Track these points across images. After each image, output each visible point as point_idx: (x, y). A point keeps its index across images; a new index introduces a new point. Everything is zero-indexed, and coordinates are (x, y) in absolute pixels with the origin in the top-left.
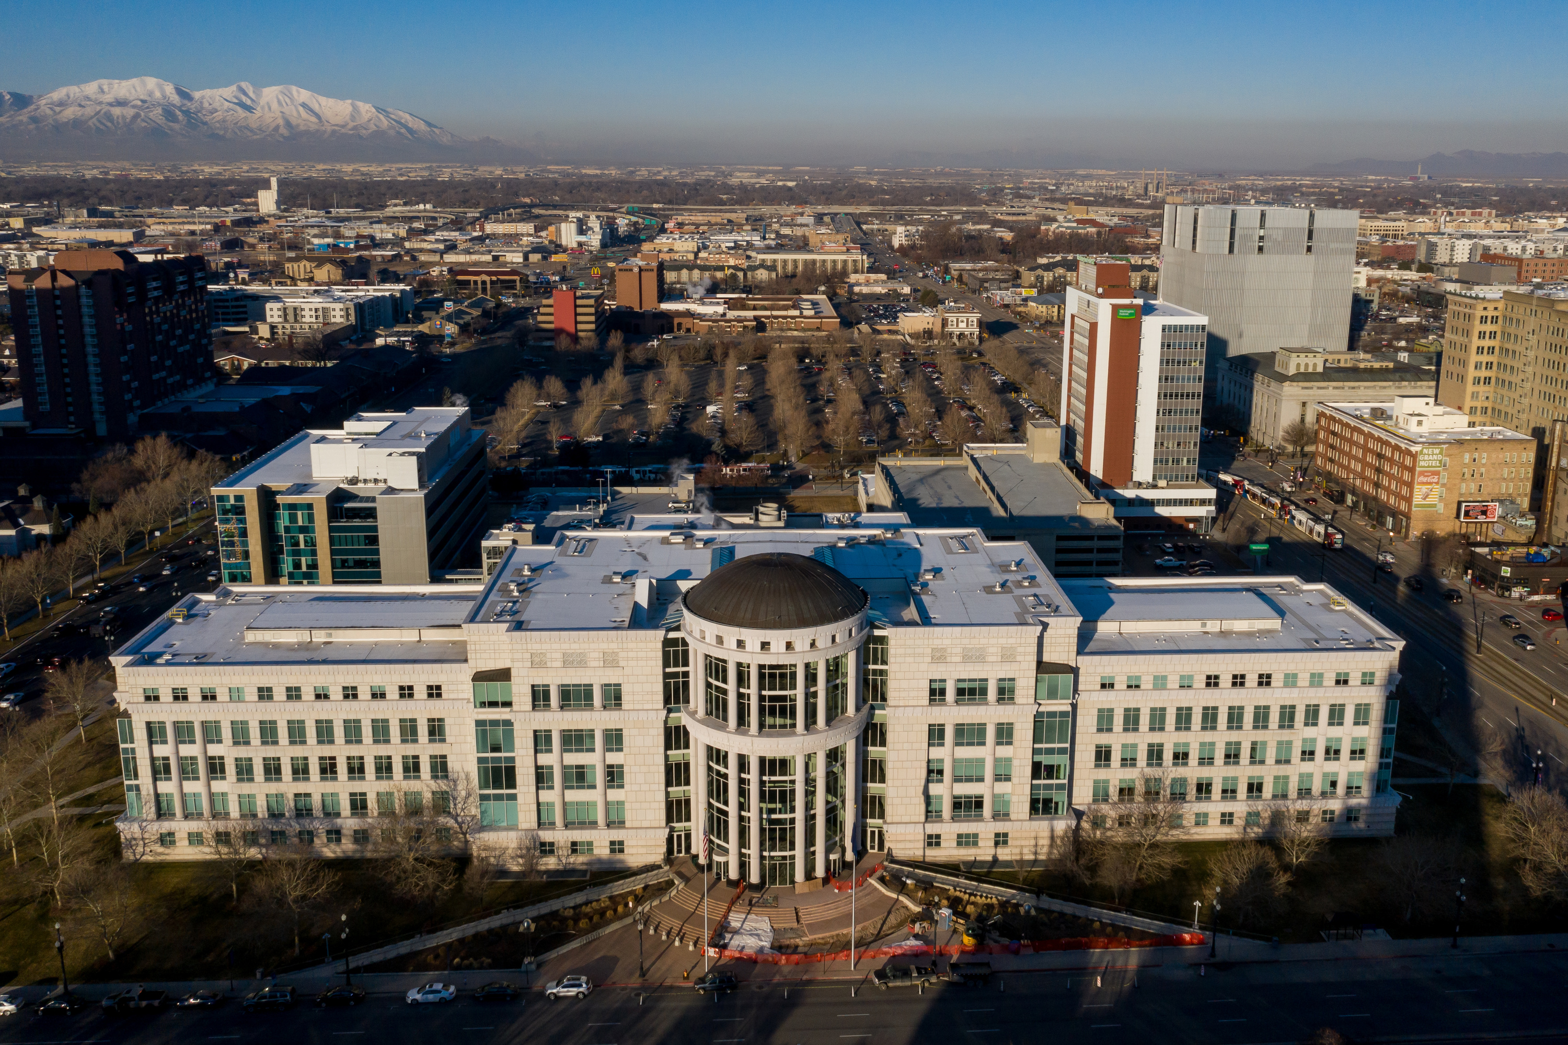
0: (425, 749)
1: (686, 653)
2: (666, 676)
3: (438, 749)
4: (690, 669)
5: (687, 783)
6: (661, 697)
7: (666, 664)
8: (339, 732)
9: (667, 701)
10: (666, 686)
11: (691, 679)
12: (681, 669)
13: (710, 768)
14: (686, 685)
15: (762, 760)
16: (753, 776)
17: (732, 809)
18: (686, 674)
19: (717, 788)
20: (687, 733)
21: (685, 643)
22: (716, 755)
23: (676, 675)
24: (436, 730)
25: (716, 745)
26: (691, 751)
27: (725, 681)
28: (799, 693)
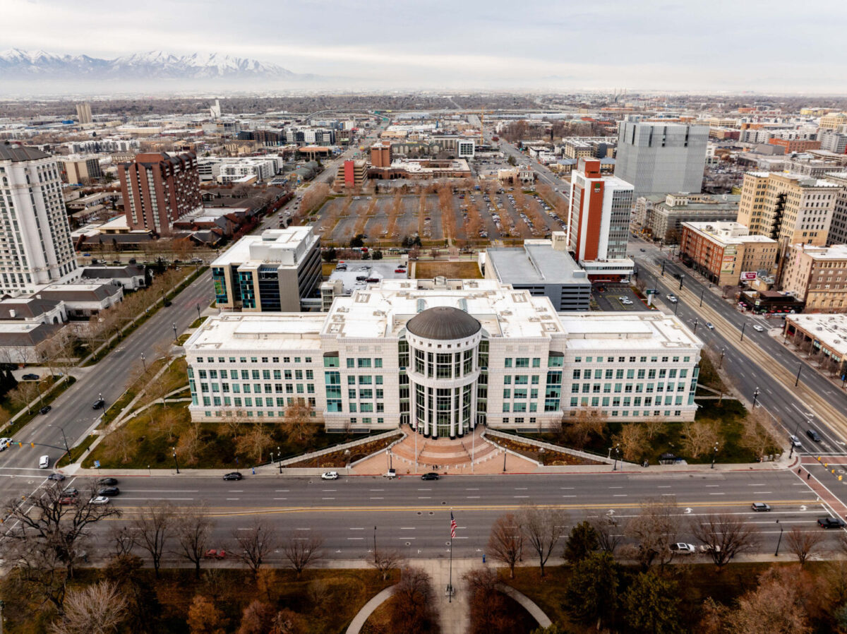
0: (305, 382)
1: (407, 347)
2: (400, 355)
3: (310, 382)
4: (409, 353)
5: (408, 396)
6: (398, 364)
7: (400, 351)
8: (272, 375)
9: (400, 365)
10: (400, 359)
11: (410, 357)
12: (406, 353)
13: (417, 392)
14: (408, 359)
15: (438, 390)
16: (435, 396)
17: (426, 407)
18: (408, 355)
19: (420, 399)
20: (408, 378)
21: (407, 343)
22: (419, 387)
23: (404, 355)
24: (310, 374)
25: (420, 384)
26: (410, 384)
27: (423, 358)
28: (453, 363)
